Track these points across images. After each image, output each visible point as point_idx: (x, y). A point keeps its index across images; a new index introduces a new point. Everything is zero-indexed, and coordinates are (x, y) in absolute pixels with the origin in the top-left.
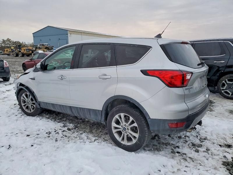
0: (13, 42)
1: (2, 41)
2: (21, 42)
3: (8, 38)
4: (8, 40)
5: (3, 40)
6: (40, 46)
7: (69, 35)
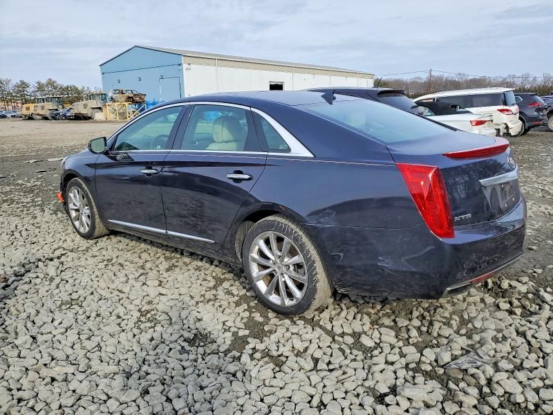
0: (61, 88)
1: (36, 85)
2: (80, 88)
3: (50, 80)
4: (51, 83)
5: (39, 83)
6: (114, 94)
7: (185, 66)
